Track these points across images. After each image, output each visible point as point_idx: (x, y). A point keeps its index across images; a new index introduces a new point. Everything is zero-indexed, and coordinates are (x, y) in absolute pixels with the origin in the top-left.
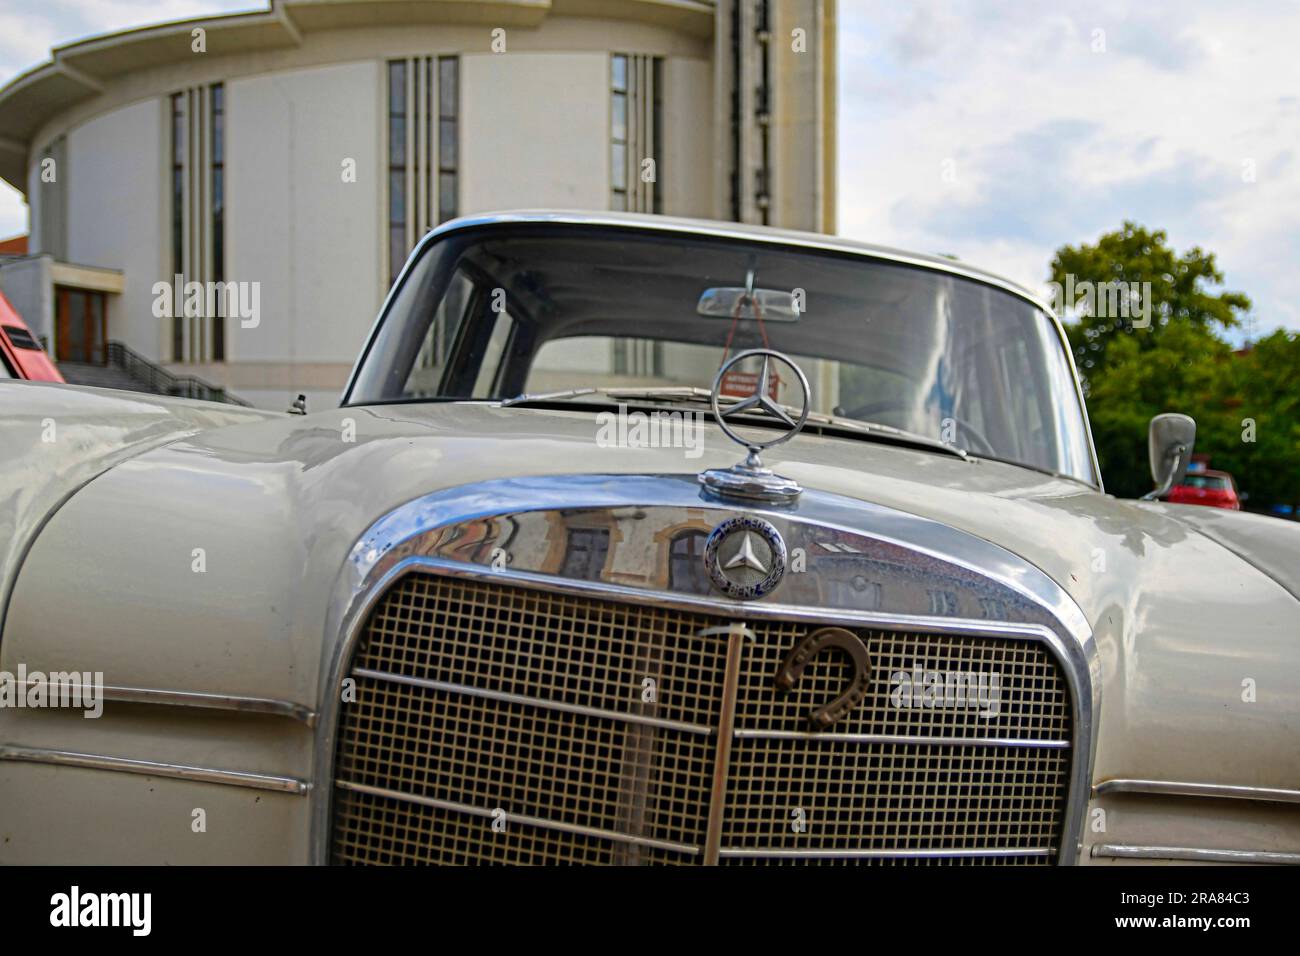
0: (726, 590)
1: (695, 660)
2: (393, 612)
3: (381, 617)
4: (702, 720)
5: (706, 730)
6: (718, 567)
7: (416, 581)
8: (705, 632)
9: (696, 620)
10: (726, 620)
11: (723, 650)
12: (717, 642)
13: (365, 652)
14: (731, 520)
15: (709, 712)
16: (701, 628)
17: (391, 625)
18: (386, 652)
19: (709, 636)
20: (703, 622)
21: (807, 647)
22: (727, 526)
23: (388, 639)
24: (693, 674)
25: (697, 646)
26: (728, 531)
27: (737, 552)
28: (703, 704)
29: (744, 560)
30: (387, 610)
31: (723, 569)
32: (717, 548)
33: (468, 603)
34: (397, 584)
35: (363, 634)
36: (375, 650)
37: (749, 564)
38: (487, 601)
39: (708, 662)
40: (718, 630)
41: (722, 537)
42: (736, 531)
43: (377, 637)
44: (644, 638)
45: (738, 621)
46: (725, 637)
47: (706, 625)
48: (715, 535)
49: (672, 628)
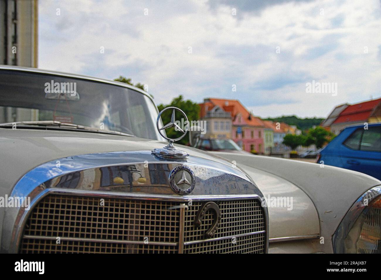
0: (179, 192)
1: (168, 218)
2: (41, 211)
3: (35, 213)
4: (172, 240)
5: (175, 244)
6: (175, 184)
7: (50, 198)
8: (171, 208)
9: (167, 204)
10: (178, 203)
11: (178, 214)
12: (176, 211)
13: (29, 228)
14: (178, 167)
15: (175, 237)
16: (170, 207)
17: (40, 216)
18: (39, 227)
19: (172, 210)
20: (170, 204)
21: (204, 210)
22: (177, 169)
23: (39, 222)
24: (168, 224)
25: (168, 213)
26: (177, 171)
27: (181, 178)
28: (172, 235)
29: (184, 181)
30: (38, 210)
31: (177, 185)
32: (174, 177)
33: (74, 205)
34: (42, 200)
35: (28, 222)
36: (33, 227)
37: (185, 182)
38: (83, 203)
39: (173, 219)
40: (176, 207)
41: (175, 173)
42: (179, 171)
43: (34, 222)
44: (133, 211)
45: (183, 203)
46: (179, 209)
47: (171, 205)
48: (172, 172)
49: (143, 207)
